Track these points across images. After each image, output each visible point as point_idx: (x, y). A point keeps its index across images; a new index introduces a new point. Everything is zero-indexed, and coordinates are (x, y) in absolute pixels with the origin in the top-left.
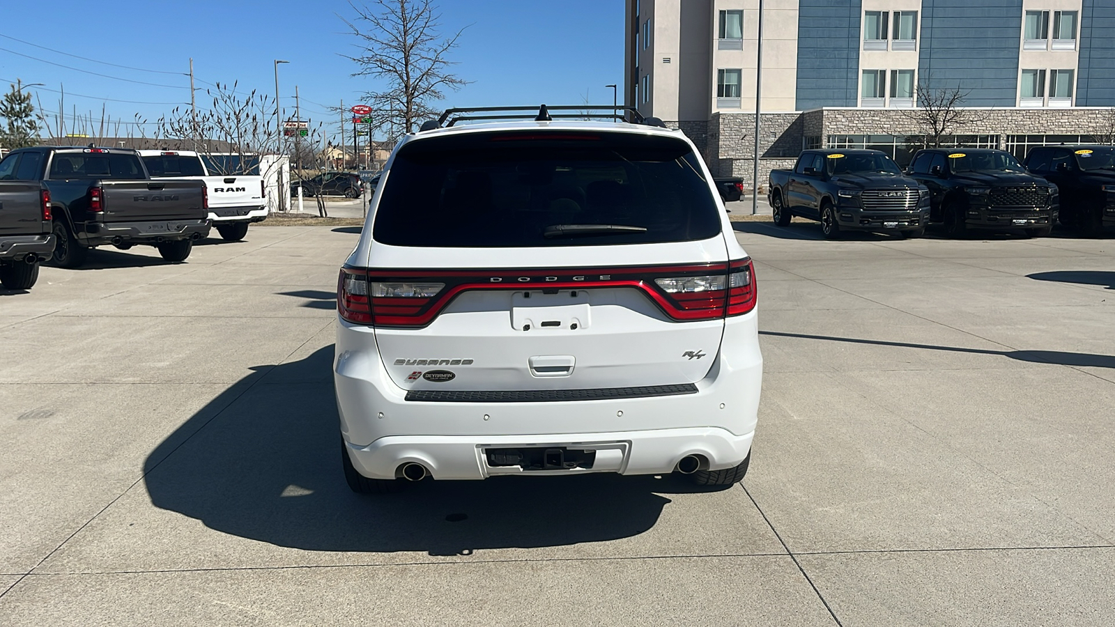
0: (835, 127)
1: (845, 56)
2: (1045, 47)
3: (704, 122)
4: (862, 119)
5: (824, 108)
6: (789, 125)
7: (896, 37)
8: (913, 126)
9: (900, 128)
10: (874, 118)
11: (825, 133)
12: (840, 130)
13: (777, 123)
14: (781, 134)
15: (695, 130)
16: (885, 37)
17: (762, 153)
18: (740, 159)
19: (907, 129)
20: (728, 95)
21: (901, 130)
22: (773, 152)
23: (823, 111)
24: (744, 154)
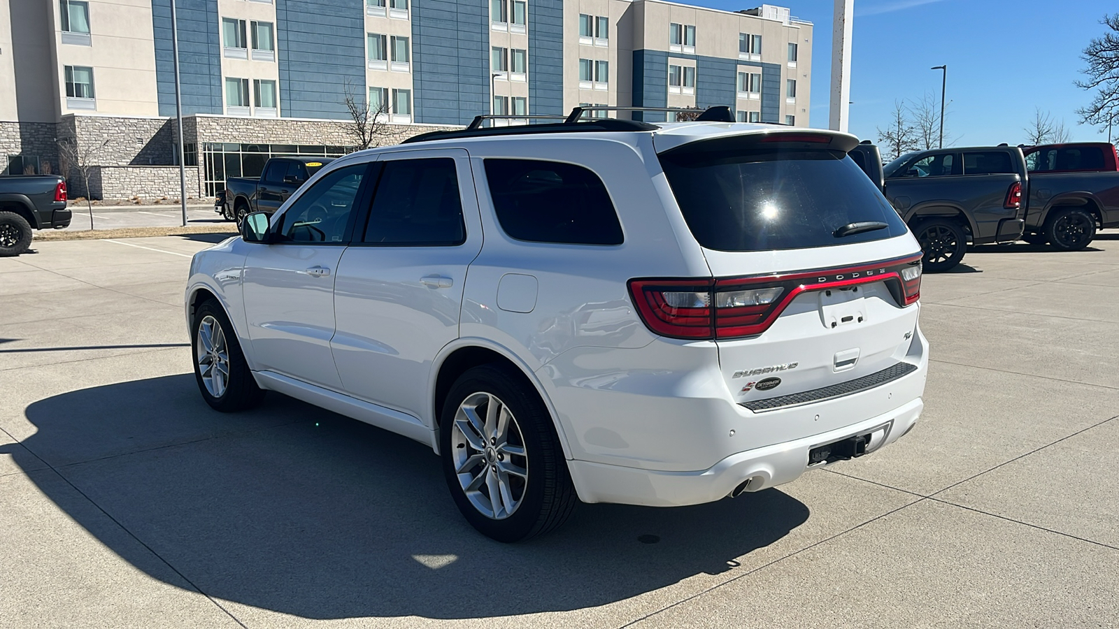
0: (210, 134)
1: (206, 62)
2: (385, 68)
3: (51, 124)
4: (237, 127)
5: (197, 115)
6: (156, 131)
7: (255, 47)
8: (286, 136)
9: (274, 137)
10: (248, 127)
11: (200, 141)
12: (215, 137)
13: (143, 129)
14: (149, 140)
15: (40, 133)
16: (244, 46)
17: (129, 161)
18: (108, 167)
19: (281, 139)
20: (79, 95)
21: (275, 139)
22: (142, 159)
23: (196, 117)
24: (107, 161)
